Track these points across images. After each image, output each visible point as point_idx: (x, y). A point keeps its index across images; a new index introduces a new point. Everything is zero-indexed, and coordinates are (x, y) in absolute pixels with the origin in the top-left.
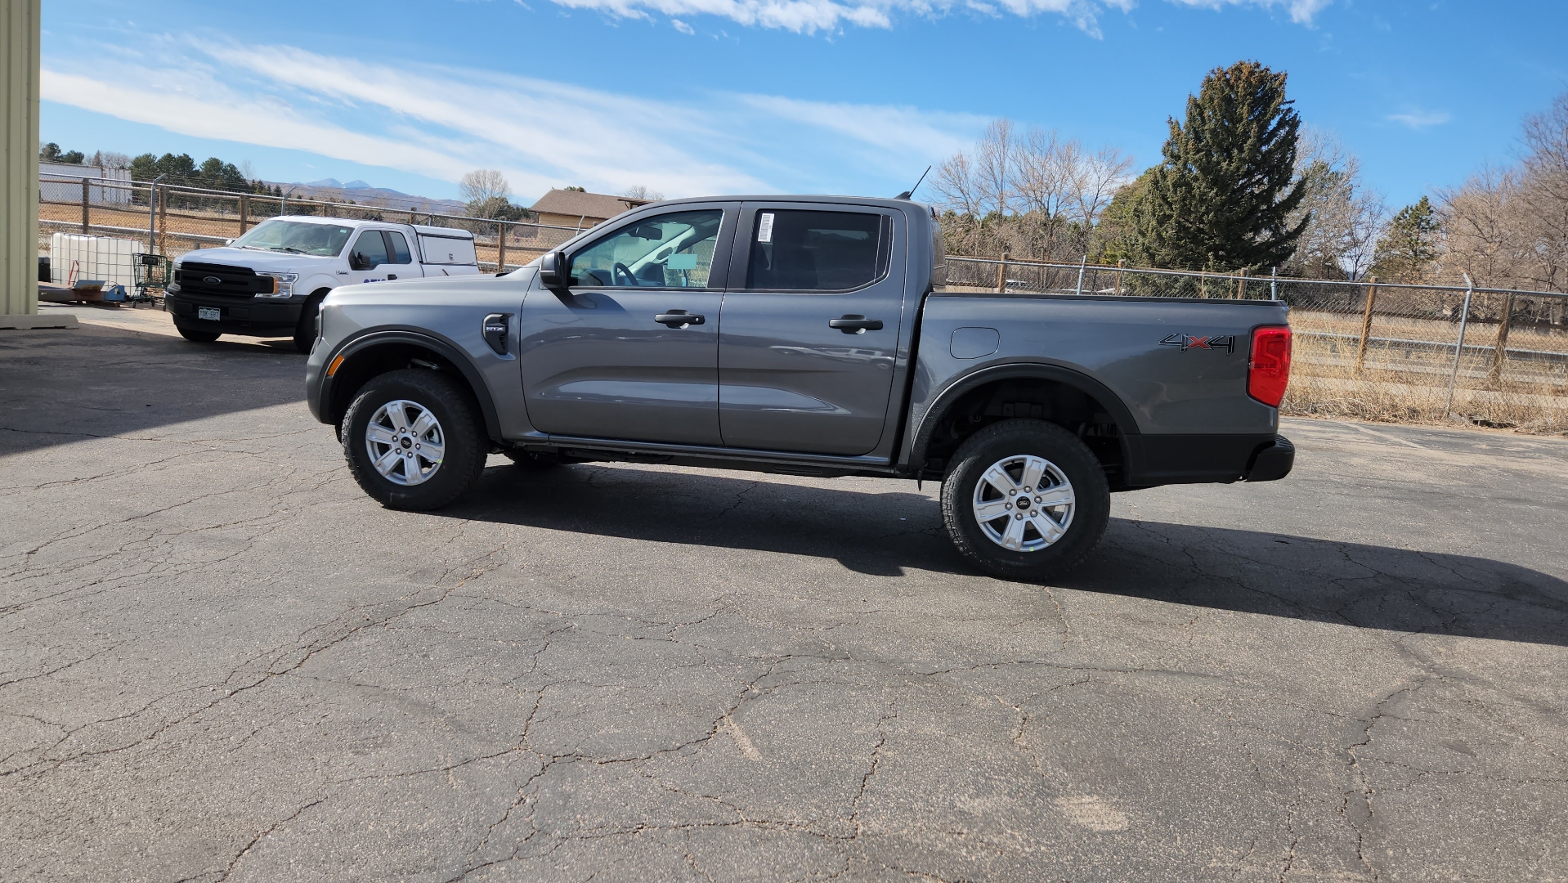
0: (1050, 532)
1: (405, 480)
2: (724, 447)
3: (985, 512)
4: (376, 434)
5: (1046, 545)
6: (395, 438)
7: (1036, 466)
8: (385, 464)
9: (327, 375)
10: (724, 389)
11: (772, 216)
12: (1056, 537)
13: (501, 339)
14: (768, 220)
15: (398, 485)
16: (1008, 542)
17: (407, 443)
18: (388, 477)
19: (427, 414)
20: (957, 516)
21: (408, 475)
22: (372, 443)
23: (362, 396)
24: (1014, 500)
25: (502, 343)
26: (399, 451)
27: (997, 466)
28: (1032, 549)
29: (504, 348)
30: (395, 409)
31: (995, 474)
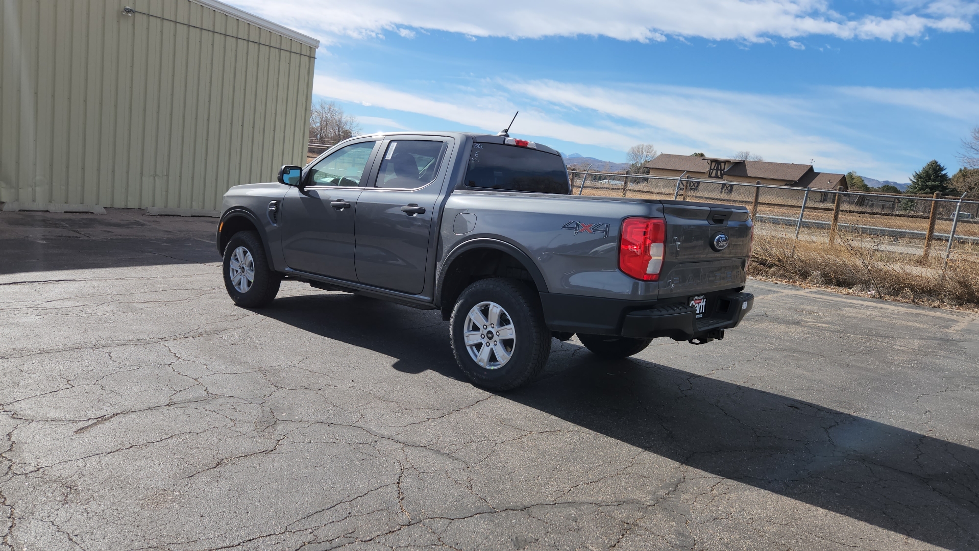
0: (502, 357)
1: (240, 288)
2: (360, 283)
3: (471, 338)
4: (234, 265)
5: (500, 366)
6: (239, 267)
7: (495, 310)
8: (235, 279)
9: (219, 232)
10: (358, 248)
12: (505, 362)
13: (274, 215)
15: (239, 292)
16: (480, 361)
17: (243, 270)
18: (236, 288)
19: (250, 255)
21: (241, 286)
22: (233, 269)
23: (229, 244)
24: (485, 332)
25: (275, 217)
26: (240, 274)
27: (476, 308)
28: (492, 368)
29: (275, 220)
30: (239, 251)
31: (475, 314)
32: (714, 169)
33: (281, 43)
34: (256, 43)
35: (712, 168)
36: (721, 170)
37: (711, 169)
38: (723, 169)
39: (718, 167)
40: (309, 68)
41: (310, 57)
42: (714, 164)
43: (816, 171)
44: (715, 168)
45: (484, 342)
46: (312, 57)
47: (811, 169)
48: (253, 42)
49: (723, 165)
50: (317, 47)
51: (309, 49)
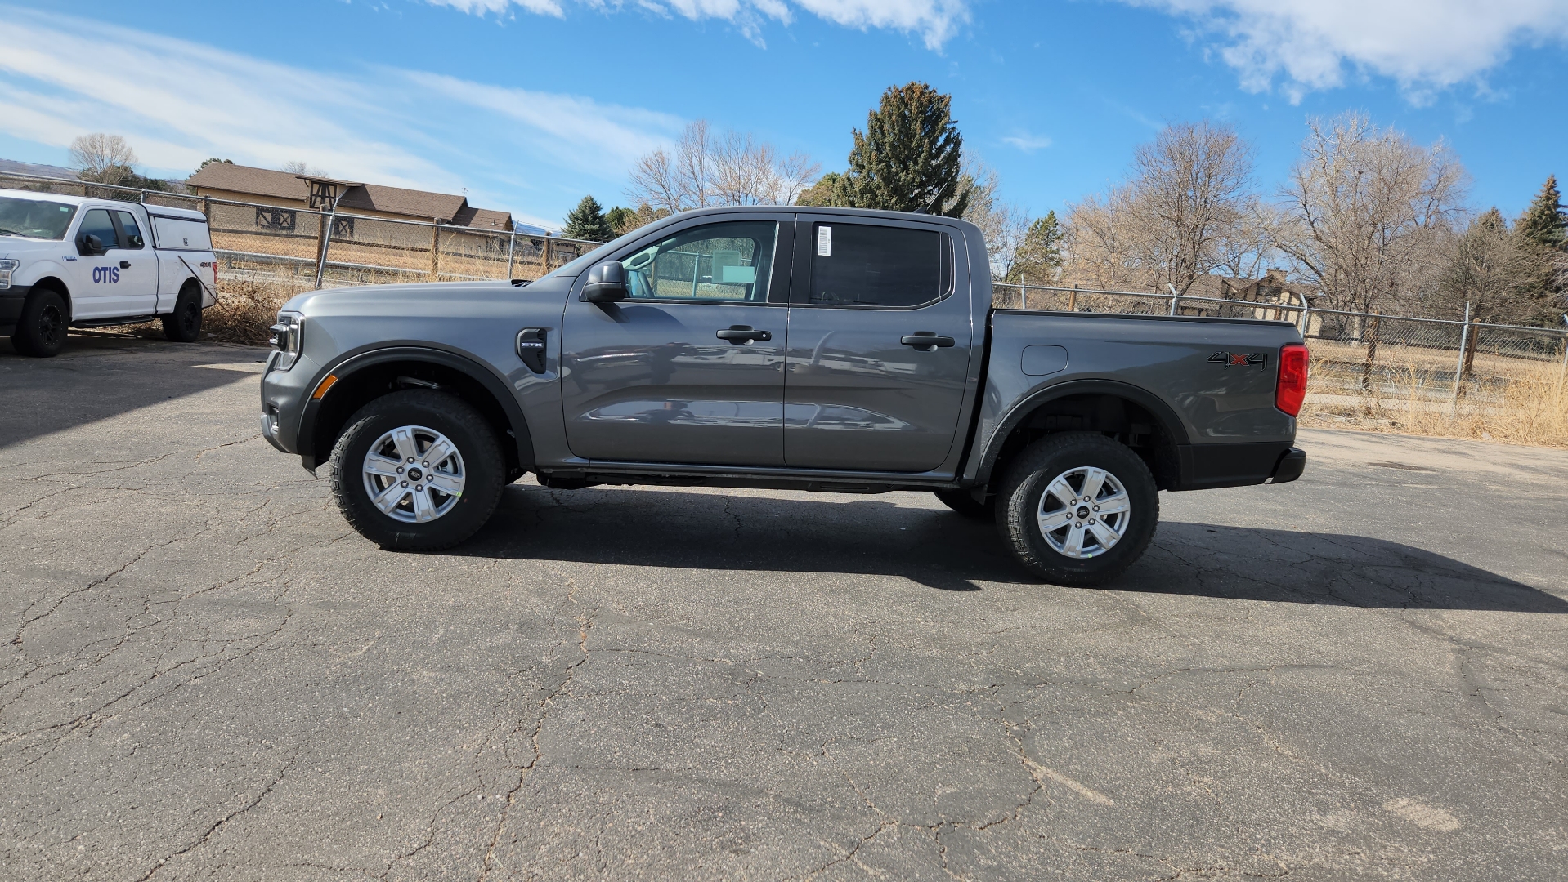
0: (1108, 537)
1: (413, 518)
2: (785, 467)
3: (1048, 523)
4: (375, 464)
5: (1103, 551)
6: (400, 470)
7: (1096, 477)
8: (388, 500)
9: (312, 398)
10: (788, 405)
11: (829, 229)
12: (1113, 542)
13: (538, 355)
14: (825, 235)
15: (401, 522)
16: (1069, 550)
17: (415, 474)
18: (391, 515)
19: (444, 442)
20: (1024, 527)
21: (417, 512)
22: (370, 476)
23: (361, 423)
24: (1074, 509)
25: (539, 361)
26: (405, 484)
27: (1061, 478)
28: (1090, 556)
29: (541, 365)
30: (403, 437)
31: (1058, 486)
32: (317, 195)
35: (315, 192)
36: (329, 197)
37: (312, 195)
38: (332, 195)
39: (324, 193)
42: (316, 187)
43: (471, 205)
44: (320, 194)
45: (1072, 522)
47: (465, 203)
49: (332, 189)
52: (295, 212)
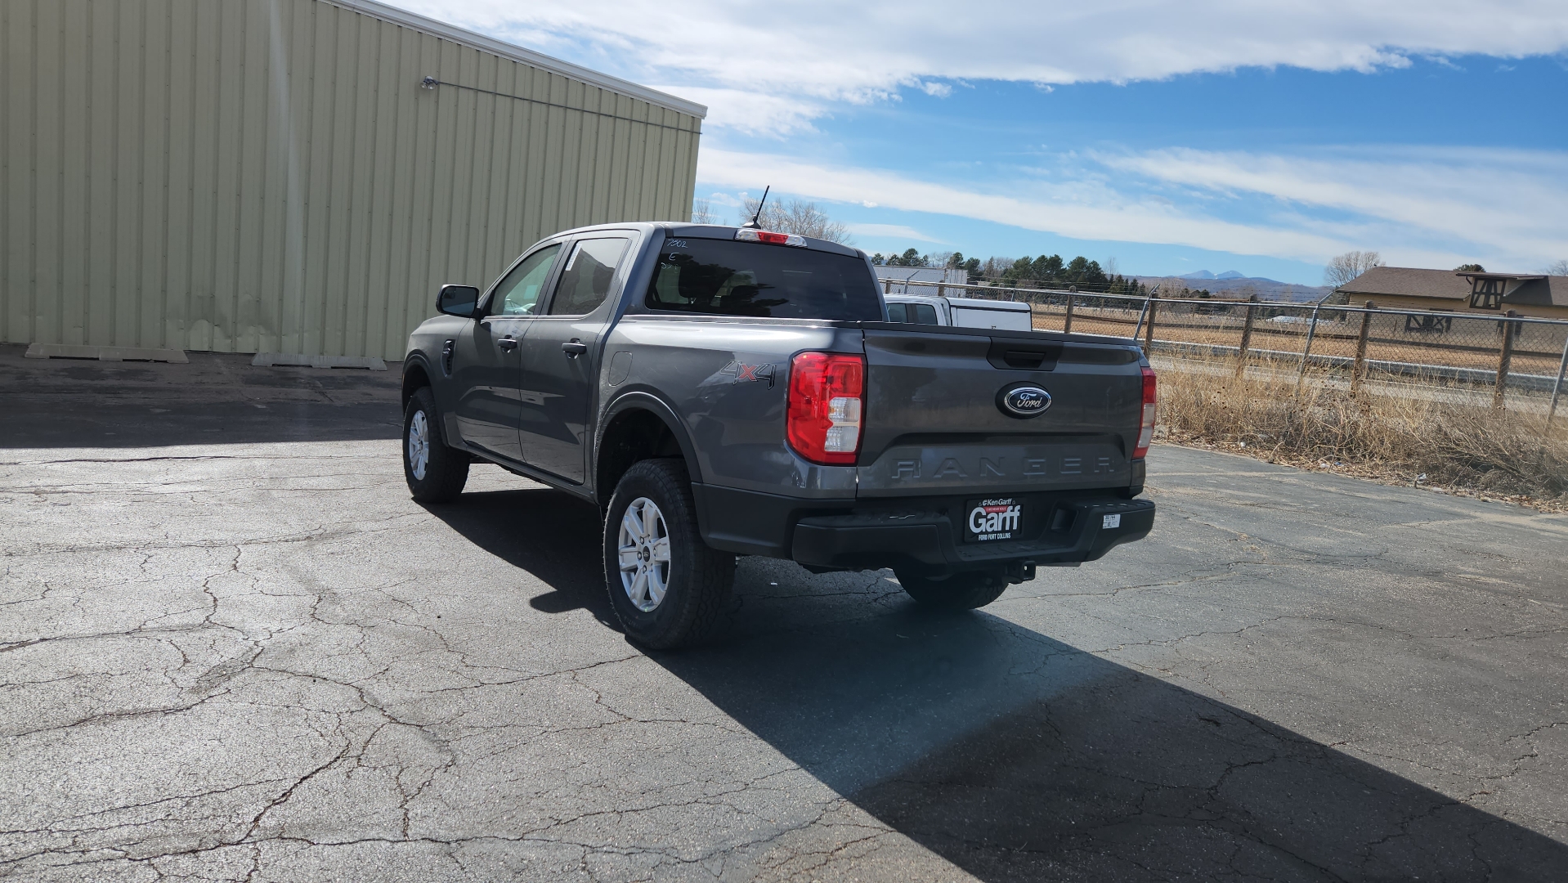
0: (656, 591)
2: (527, 466)
3: (623, 558)
4: (412, 436)
5: (652, 608)
6: (418, 441)
7: (651, 511)
8: (413, 458)
12: (660, 600)
13: (450, 362)
16: (634, 597)
17: (422, 446)
19: (426, 423)
21: (419, 471)
22: (412, 446)
24: (641, 549)
25: (448, 365)
26: (419, 451)
27: (632, 507)
28: (647, 609)
29: (451, 369)
30: (417, 418)
32: (1481, 293)
33: (647, 115)
34: (611, 116)
35: (1478, 290)
36: (1496, 294)
37: (1474, 292)
38: (1499, 291)
39: (1489, 289)
40: (690, 149)
41: (692, 132)
42: (1480, 284)
44: (1484, 291)
45: (640, 565)
46: (695, 133)
48: (606, 115)
49: (1499, 285)
50: (703, 116)
51: (690, 119)
52: (1451, 317)
